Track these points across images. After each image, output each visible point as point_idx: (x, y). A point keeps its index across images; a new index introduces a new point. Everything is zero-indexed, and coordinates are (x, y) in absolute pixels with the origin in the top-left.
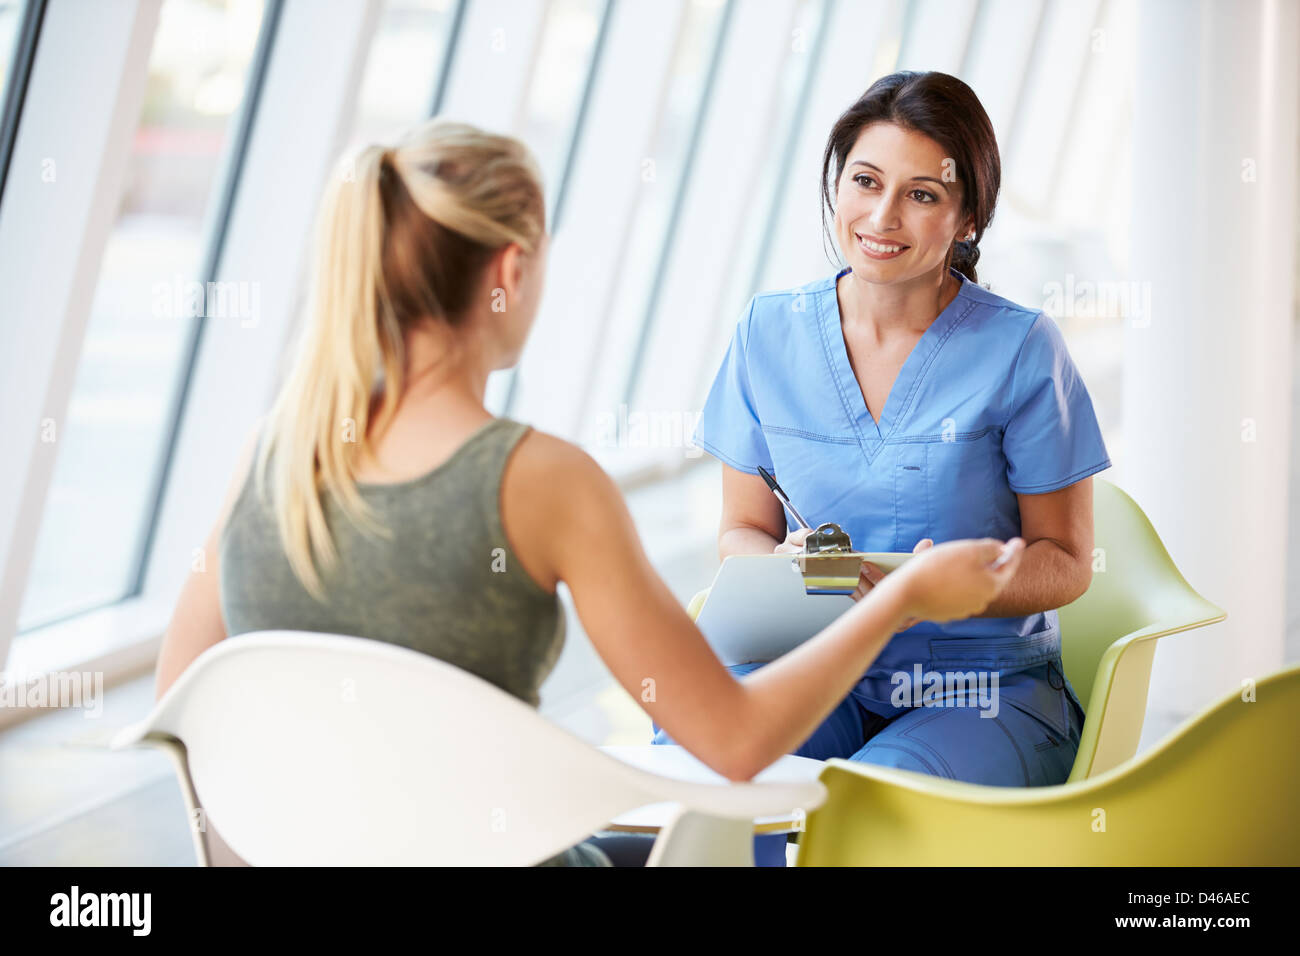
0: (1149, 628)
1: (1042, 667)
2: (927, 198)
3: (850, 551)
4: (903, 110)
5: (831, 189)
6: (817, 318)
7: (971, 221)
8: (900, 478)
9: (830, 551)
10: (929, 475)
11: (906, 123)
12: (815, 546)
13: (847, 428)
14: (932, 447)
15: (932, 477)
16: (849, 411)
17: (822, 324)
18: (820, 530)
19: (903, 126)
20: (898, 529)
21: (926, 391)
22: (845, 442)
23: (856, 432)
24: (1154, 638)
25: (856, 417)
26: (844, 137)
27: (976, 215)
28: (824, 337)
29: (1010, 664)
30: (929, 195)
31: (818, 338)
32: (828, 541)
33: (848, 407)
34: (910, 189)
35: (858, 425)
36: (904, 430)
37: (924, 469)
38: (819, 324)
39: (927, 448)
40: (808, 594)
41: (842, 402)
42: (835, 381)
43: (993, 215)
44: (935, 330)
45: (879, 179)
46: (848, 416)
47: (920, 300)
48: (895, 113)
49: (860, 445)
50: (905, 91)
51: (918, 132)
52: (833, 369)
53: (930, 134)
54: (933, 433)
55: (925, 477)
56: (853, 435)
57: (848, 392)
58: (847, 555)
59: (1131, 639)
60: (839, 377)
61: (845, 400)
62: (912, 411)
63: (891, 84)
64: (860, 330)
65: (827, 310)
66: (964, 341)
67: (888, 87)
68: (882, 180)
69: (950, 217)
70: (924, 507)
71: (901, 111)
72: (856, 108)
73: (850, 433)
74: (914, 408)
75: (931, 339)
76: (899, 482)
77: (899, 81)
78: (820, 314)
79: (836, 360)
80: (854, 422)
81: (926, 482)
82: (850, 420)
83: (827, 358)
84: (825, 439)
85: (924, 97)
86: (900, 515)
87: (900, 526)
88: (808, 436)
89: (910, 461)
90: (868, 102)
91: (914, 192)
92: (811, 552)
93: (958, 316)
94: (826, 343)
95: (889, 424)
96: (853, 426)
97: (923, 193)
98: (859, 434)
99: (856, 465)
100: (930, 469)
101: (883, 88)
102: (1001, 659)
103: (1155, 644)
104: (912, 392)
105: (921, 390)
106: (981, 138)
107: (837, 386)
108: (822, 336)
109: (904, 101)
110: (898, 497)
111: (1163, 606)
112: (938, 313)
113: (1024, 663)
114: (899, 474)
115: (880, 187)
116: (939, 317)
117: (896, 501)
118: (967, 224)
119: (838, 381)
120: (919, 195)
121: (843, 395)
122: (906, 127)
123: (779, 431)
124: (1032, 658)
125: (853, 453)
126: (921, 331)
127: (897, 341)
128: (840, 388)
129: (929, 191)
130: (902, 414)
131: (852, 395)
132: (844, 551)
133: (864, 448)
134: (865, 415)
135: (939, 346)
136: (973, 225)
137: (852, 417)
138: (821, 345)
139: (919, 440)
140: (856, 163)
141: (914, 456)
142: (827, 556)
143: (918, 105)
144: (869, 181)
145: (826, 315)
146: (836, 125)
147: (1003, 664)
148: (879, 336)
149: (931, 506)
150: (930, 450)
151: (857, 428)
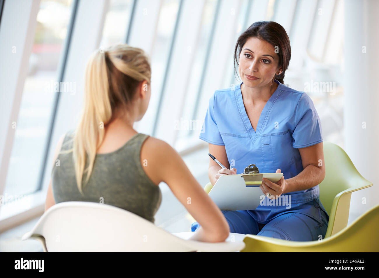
0: (349, 189)
1: (312, 202)
2: (267, 62)
3: (258, 173)
4: (261, 34)
5: (237, 57)
6: (235, 98)
7: (281, 69)
8: (263, 148)
9: (253, 173)
10: (272, 146)
11: (261, 38)
12: (248, 172)
13: (246, 133)
14: (272, 137)
15: (273, 147)
16: (247, 128)
17: (237, 100)
18: (249, 166)
19: (260, 39)
20: (264, 163)
21: (269, 120)
22: (245, 137)
23: (249, 134)
24: (351, 192)
25: (249, 129)
26: (242, 41)
27: (283, 67)
28: (238, 104)
29: (301, 201)
30: (268, 61)
31: (236, 105)
32: (251, 170)
33: (246, 126)
34: (262, 59)
35: (249, 132)
36: (263, 133)
37: (270, 145)
38: (236, 100)
39: (270, 138)
40: (246, 187)
41: (244, 125)
42: (242, 118)
43: (288, 67)
44: (271, 100)
45: (252, 55)
46: (246, 129)
47: (265, 92)
48: (258, 35)
49: (250, 138)
50: (262, 28)
51: (265, 41)
52: (241, 115)
53: (269, 42)
54: (272, 133)
55: (271, 147)
56: (248, 135)
57: (246, 122)
58: (258, 174)
59: (343, 193)
60: (243, 117)
61: (245, 124)
62: (265, 126)
63: (258, 25)
64: (248, 102)
65: (238, 96)
66: (280, 104)
67: (256, 26)
68: (253, 55)
69: (275, 68)
70: (272, 156)
71: (260, 34)
72: (246, 32)
73: (247, 134)
74: (266, 125)
75: (269, 103)
76: (263, 149)
77: (260, 24)
78: (236, 97)
79: (242, 112)
80: (248, 131)
81: (271, 148)
82: (247, 130)
83: (239, 111)
84: (239, 137)
85: (268, 30)
86: (264, 159)
87: (264, 162)
88: (234, 136)
89: (265, 142)
90: (250, 31)
91: (263, 60)
92: (247, 174)
93: (277, 95)
94: (238, 106)
95: (259, 131)
96: (248, 132)
97: (266, 60)
98: (250, 135)
99: (249, 144)
100: (272, 144)
101: (255, 26)
102: (298, 200)
103: (351, 194)
104: (265, 120)
105: (268, 119)
106: (285, 43)
107: (242, 120)
108: (237, 104)
109: (261, 31)
110: (263, 154)
111: (353, 182)
112: (271, 95)
113: (306, 201)
114: (262, 147)
115: (253, 57)
116: (272, 96)
117: (263, 155)
118: (280, 70)
119: (243, 118)
120: (265, 61)
121: (244, 123)
122: (261, 39)
123: (225, 134)
124: (308, 199)
125: (248, 140)
126: (266, 101)
127: (259, 104)
128: (243, 120)
129: (268, 60)
130: (263, 127)
131: (247, 123)
132: (257, 173)
133: (251, 139)
134: (251, 129)
135: (272, 105)
136: (282, 70)
137: (247, 129)
138: (237, 107)
139: (267, 135)
140: (245, 49)
141: (266, 141)
142: (251, 174)
143: (265, 33)
144: (249, 55)
145: (238, 98)
146: (240, 37)
147: (299, 202)
148: (254, 103)
149: (273, 156)
150: (271, 138)
151: (249, 133)
